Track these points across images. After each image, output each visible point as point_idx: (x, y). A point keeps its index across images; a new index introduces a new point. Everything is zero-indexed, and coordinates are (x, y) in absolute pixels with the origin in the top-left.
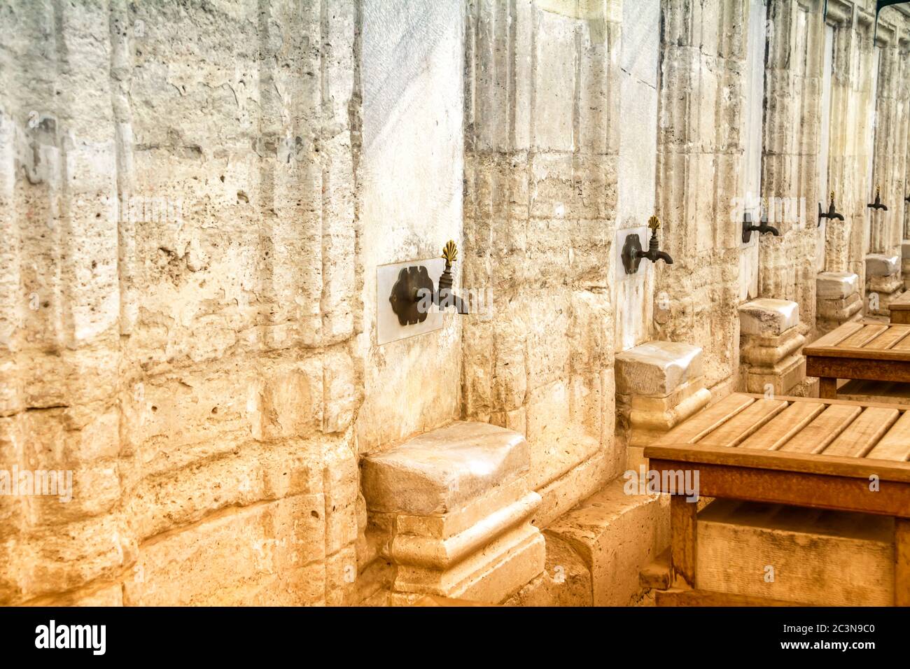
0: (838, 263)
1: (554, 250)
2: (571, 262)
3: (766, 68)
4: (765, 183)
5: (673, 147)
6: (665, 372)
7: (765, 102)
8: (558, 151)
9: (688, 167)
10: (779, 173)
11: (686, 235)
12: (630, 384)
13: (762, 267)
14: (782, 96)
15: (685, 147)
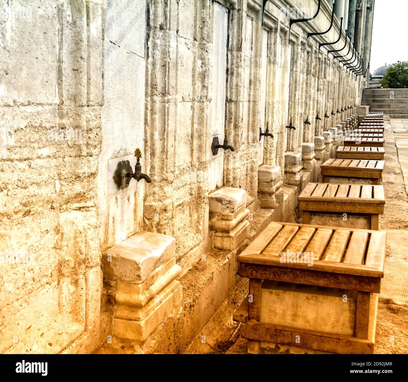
0: (270, 160)
1: (38, 184)
2: (58, 191)
3: (228, 50)
4: (228, 119)
5: (157, 99)
6: (140, 266)
7: (227, 70)
8: (40, 104)
9: (168, 112)
10: (236, 113)
11: (167, 158)
12: (116, 273)
13: (225, 168)
14: (238, 67)
15: (166, 98)
